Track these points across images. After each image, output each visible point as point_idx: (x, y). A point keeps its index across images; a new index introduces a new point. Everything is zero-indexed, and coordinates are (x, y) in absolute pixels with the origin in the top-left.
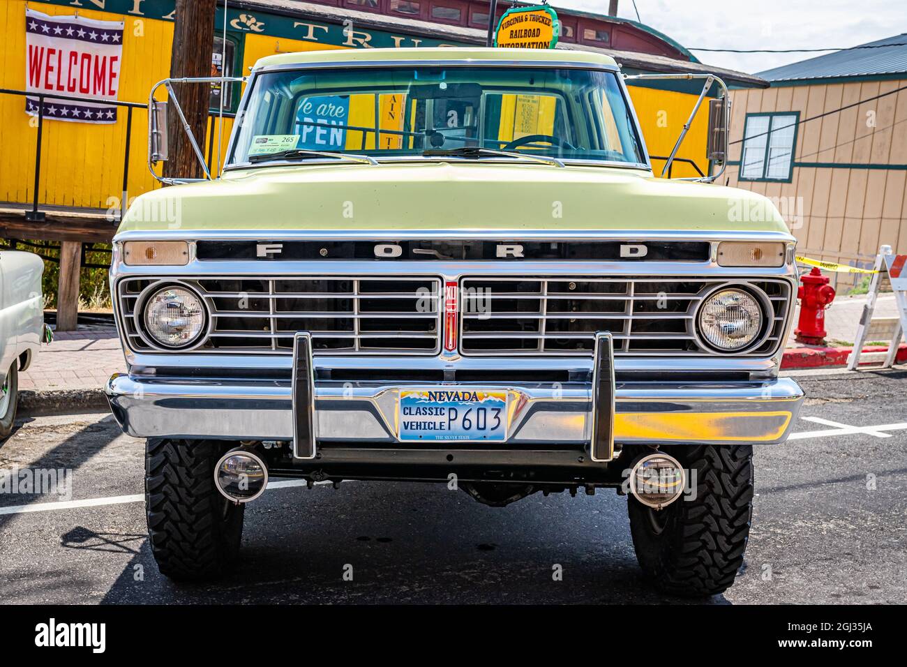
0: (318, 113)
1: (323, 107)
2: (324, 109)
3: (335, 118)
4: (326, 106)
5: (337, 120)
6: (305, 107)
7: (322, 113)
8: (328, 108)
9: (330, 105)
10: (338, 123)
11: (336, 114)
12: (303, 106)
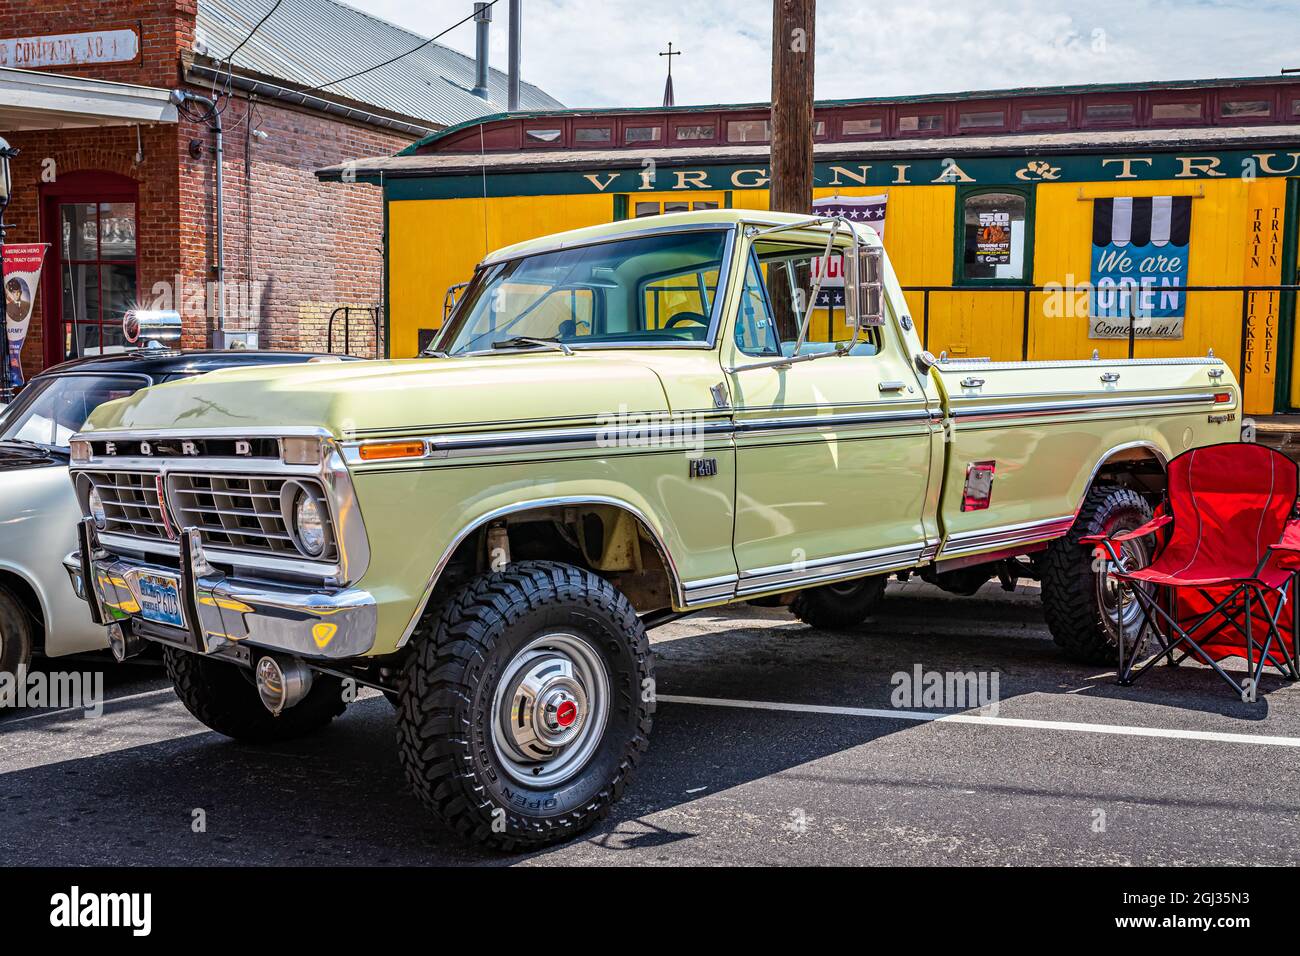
0: (1141, 270)
1: (1149, 262)
2: (1150, 265)
3: (1168, 274)
4: (1153, 260)
5: (1170, 276)
6: (1123, 262)
7: (1149, 269)
8: (1156, 261)
9: (1161, 257)
10: (1171, 281)
11: (1169, 268)
12: (1119, 263)
